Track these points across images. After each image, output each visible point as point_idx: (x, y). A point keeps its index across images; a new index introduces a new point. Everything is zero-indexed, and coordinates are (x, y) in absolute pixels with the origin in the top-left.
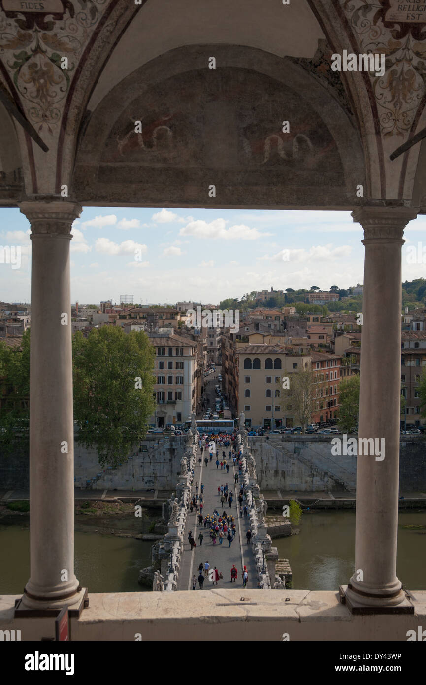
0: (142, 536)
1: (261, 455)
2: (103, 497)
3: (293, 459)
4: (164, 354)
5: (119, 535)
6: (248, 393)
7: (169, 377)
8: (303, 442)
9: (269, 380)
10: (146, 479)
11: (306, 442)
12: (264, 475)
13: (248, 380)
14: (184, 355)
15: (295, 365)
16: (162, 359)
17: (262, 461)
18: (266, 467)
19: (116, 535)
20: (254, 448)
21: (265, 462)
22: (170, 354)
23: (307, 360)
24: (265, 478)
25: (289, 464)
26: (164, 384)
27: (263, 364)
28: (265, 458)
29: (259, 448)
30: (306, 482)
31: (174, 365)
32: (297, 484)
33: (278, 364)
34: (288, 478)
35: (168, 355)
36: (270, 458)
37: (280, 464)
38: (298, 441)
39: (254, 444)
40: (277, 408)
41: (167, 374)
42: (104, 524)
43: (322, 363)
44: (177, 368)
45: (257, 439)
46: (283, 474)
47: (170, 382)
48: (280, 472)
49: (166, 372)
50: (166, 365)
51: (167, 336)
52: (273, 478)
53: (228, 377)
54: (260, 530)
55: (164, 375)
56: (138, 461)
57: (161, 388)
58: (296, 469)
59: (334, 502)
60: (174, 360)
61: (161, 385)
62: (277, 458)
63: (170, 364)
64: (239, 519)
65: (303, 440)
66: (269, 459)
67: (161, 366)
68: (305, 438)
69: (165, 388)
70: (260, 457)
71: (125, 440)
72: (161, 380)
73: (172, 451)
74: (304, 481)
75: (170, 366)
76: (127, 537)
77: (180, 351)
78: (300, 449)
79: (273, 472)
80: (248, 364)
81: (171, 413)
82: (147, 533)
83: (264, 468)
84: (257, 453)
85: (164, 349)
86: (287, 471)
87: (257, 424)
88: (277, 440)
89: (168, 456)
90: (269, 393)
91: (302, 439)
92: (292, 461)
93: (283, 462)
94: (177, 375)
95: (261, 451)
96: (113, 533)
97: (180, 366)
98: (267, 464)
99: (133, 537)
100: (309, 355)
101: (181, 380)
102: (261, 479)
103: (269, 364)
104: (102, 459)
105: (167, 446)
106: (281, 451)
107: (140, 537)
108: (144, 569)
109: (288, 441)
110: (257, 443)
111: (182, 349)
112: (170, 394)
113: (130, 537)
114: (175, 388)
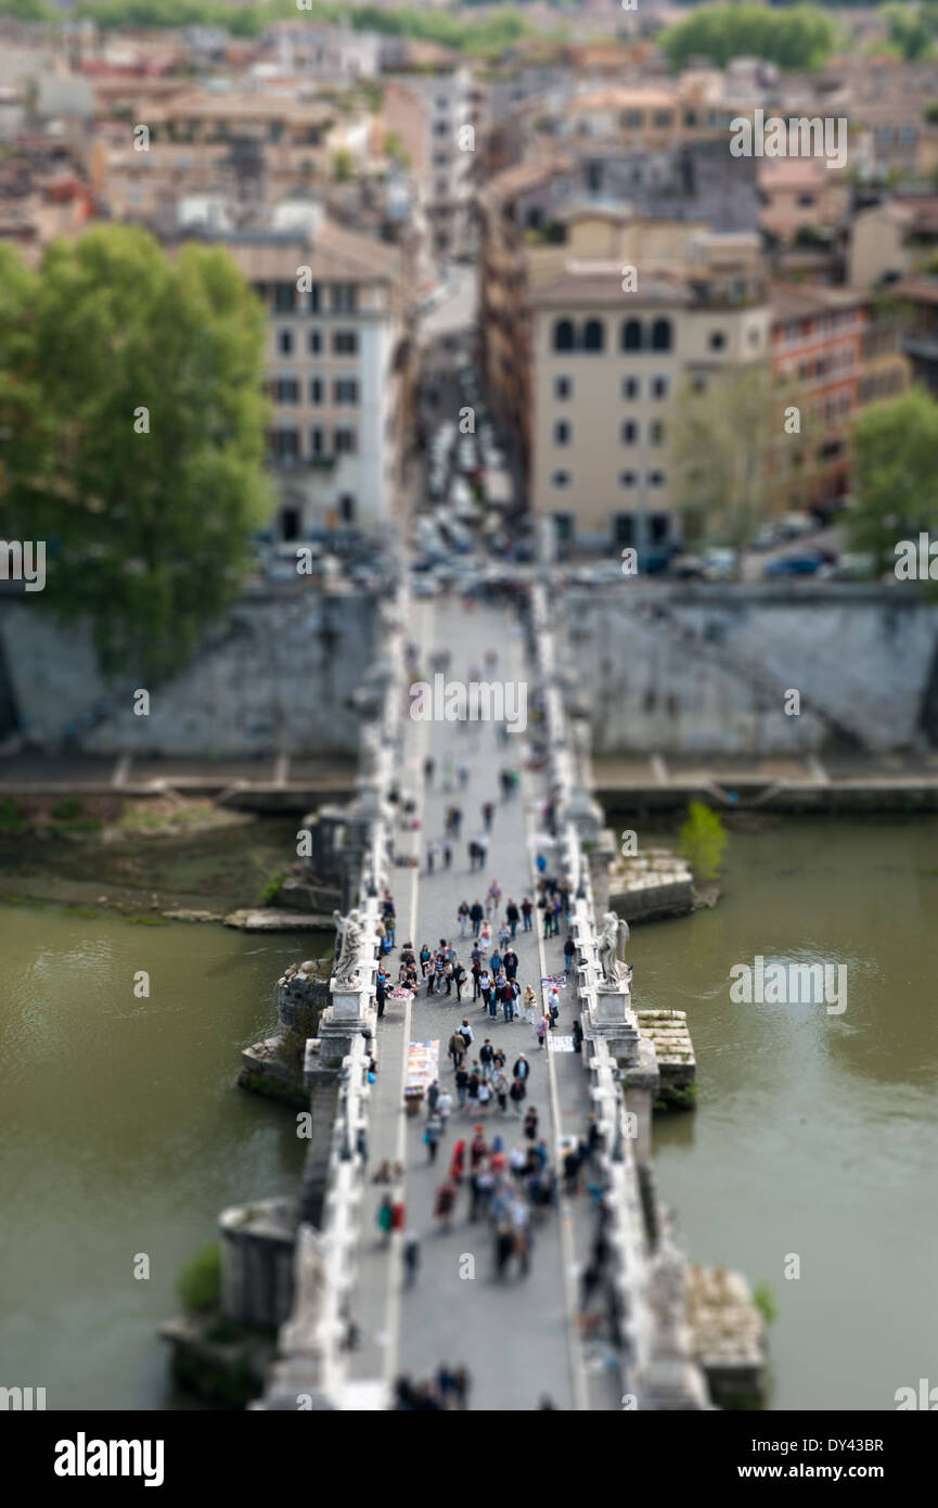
0: (246, 919)
1: (603, 647)
2: (120, 780)
3: (704, 659)
4: (293, 306)
5: (172, 914)
6: (563, 433)
7: (312, 380)
8: (736, 606)
9: (631, 388)
10: (251, 720)
11: (744, 606)
13: (563, 388)
14: (359, 309)
15: (718, 341)
16: (287, 322)
17: (606, 667)
18: (617, 686)
19: (165, 914)
20: (582, 628)
21: (615, 672)
22: (315, 307)
23: (758, 320)
24: (614, 715)
25: (689, 676)
26: (297, 402)
27: (613, 336)
28: (614, 658)
29: (596, 629)
31: (327, 342)
32: (714, 732)
33: (662, 337)
34: (684, 718)
35: (307, 313)
36: (630, 657)
37: (662, 676)
38: (719, 606)
39: (581, 617)
40: (656, 479)
41: (305, 370)
42: (125, 874)
43: (805, 324)
44: (335, 352)
46: (672, 704)
47: (317, 398)
48: (662, 698)
49: (302, 365)
50: (301, 343)
51: (297, 241)
52: (640, 717)
53: (497, 341)
54: (606, 1000)
55: (295, 375)
56: (223, 666)
57: (284, 415)
58: (710, 692)
59: (826, 794)
60: (328, 326)
61: (288, 404)
62: (652, 659)
63: (316, 339)
64: (542, 946)
65: (735, 602)
66: (627, 660)
67: (286, 343)
69: (301, 416)
71: (181, 605)
72: (285, 391)
73: (328, 637)
74: (733, 724)
75: (315, 343)
76: (198, 920)
77: (346, 294)
78: (727, 628)
79: (638, 698)
80: (565, 338)
81: (320, 496)
82: (259, 907)
83: (612, 689)
84: (590, 644)
86: (684, 695)
87: (591, 531)
89: (316, 652)
90: (630, 432)
91: (733, 597)
92: (699, 667)
93: (673, 669)
94: (338, 376)
95: (604, 639)
96: (154, 909)
97: (347, 344)
98: (621, 676)
99: (217, 921)
100: (762, 300)
101: (348, 391)
103: (633, 338)
104: (108, 663)
105: (313, 622)
106: (665, 639)
107: (239, 923)
108: (257, 1046)
109: (690, 604)
110: (590, 615)
111: (354, 289)
112: (317, 438)
113: (208, 922)
114: (331, 415)
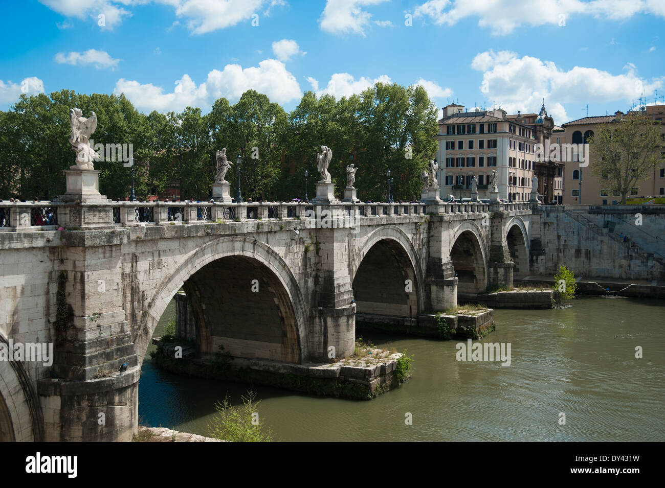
1: (557, 229)
3: (602, 234)
4: (474, 132)
7: (480, 158)
8: (620, 214)
11: (623, 214)
12: (561, 255)
14: (497, 132)
16: (472, 137)
17: (559, 237)
18: (564, 245)
20: (548, 220)
21: (563, 238)
22: (482, 131)
24: (562, 259)
25: (595, 241)
26: (474, 166)
28: (562, 233)
29: (554, 220)
30: (621, 266)
31: (485, 144)
32: (608, 268)
34: (594, 260)
35: (479, 133)
36: (570, 233)
37: (583, 242)
38: (612, 214)
39: (548, 216)
41: (477, 154)
44: (489, 147)
45: (553, 208)
46: (588, 254)
47: (481, 164)
48: (583, 251)
49: (476, 152)
50: (476, 145)
52: (574, 259)
55: (474, 156)
57: (470, 171)
58: (605, 248)
59: (654, 289)
60: (486, 138)
61: (471, 167)
62: (578, 234)
63: (481, 143)
65: (619, 212)
66: (568, 234)
67: (471, 145)
68: (623, 210)
69: (476, 171)
70: (556, 232)
72: (471, 162)
74: (617, 265)
75: (481, 145)
77: (493, 127)
78: (615, 223)
79: (573, 251)
83: (561, 247)
84: (551, 228)
85: (474, 126)
86: (593, 250)
88: (582, 212)
91: (618, 210)
92: (600, 238)
93: (588, 239)
94: (489, 156)
95: (558, 225)
97: (493, 144)
98: (565, 241)
101: (493, 161)
102: (558, 260)
106: (584, 225)
109: (598, 213)
110: (552, 215)
111: (496, 125)
112: (481, 177)
114: (486, 170)
